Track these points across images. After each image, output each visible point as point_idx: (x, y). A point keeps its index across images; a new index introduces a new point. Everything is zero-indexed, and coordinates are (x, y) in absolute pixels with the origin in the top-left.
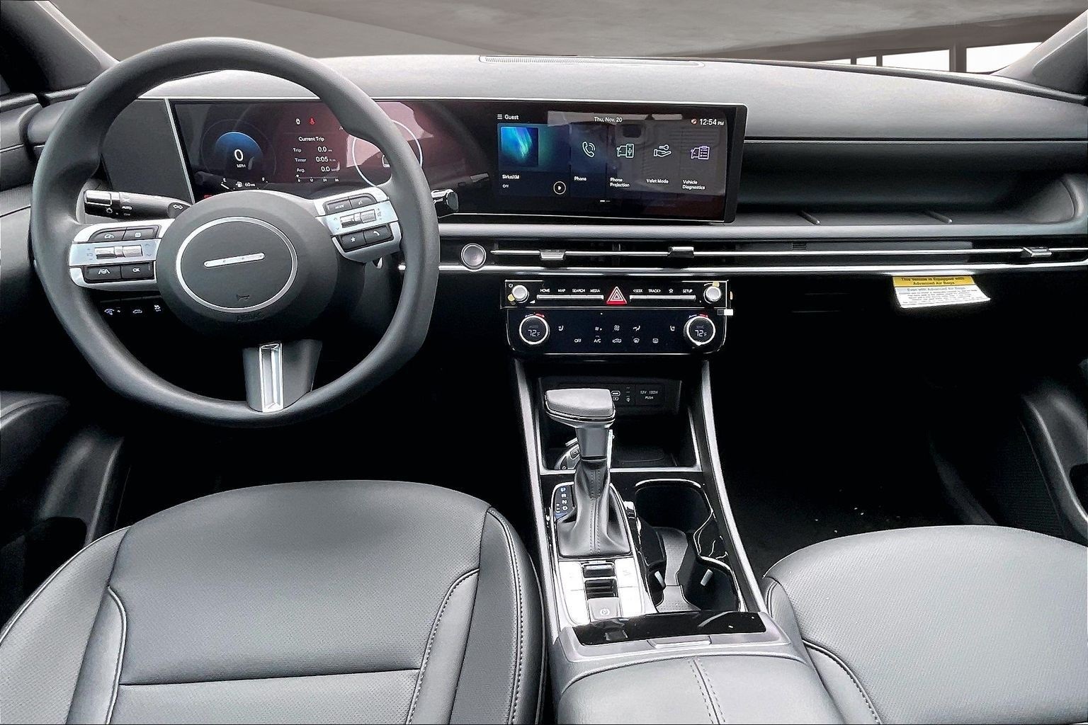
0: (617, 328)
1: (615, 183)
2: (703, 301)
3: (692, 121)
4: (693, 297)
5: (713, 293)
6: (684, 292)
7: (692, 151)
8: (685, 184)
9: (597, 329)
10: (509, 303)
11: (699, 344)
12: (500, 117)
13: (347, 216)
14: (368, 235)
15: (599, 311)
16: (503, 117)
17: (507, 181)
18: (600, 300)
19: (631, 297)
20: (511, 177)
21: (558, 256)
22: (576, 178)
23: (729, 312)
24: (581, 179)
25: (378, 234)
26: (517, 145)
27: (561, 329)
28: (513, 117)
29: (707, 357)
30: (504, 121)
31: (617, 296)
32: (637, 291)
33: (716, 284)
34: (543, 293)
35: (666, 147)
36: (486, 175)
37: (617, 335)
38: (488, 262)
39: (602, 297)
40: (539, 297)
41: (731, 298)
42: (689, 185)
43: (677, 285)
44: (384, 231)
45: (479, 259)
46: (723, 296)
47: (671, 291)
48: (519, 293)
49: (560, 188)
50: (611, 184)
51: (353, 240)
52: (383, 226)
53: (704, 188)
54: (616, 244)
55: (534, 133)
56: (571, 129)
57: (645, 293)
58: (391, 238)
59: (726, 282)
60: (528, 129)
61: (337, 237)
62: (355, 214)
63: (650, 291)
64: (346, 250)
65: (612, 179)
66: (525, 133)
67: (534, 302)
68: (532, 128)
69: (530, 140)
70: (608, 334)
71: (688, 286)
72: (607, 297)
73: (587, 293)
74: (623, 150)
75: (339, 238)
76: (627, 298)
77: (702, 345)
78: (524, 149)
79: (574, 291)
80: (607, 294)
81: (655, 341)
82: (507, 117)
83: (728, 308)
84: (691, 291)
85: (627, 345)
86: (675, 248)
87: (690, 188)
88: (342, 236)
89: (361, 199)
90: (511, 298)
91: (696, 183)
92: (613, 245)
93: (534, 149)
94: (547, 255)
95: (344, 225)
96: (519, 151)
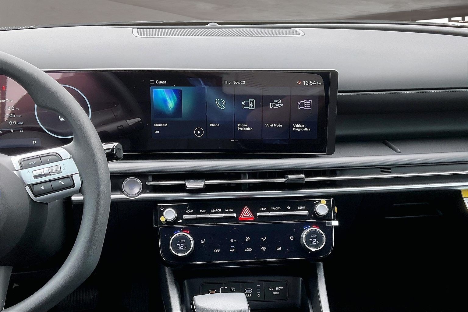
0: (248, 239)
1: (242, 127)
2: (315, 215)
3: (298, 82)
4: (306, 212)
5: (322, 209)
6: (299, 208)
7: (299, 103)
8: (295, 127)
9: (232, 240)
10: (161, 223)
11: (313, 250)
12: (152, 82)
13: (38, 170)
14: (54, 184)
15: (233, 226)
16: (155, 82)
17: (158, 128)
18: (234, 217)
19: (258, 214)
20: (161, 125)
21: (199, 184)
22: (212, 125)
23: (335, 223)
24: (215, 125)
25: (63, 184)
26: (165, 101)
27: (203, 242)
28: (162, 82)
29: (321, 260)
30: (155, 85)
31: (246, 214)
32: (263, 209)
33: (323, 201)
34: (188, 214)
35: (279, 101)
36: (139, 119)
37: (248, 245)
38: (143, 191)
39: (235, 215)
40: (185, 216)
41: (336, 211)
42: (298, 128)
43: (294, 203)
44: (68, 180)
45: (137, 190)
46: (330, 211)
47: (289, 208)
48: (169, 215)
49: (199, 132)
50: (239, 128)
51: (42, 188)
52: (67, 177)
53: (309, 130)
54: (245, 173)
55: (179, 94)
56: (206, 90)
57: (269, 210)
58: (74, 185)
59: (331, 199)
60: (174, 90)
61: (30, 186)
62: (45, 169)
63: (273, 208)
64: (36, 196)
65: (239, 125)
66: (172, 93)
67: (181, 221)
68: (177, 90)
69: (176, 98)
70: (241, 245)
71: (302, 204)
72: (239, 214)
73: (223, 212)
74: (247, 104)
75: (31, 186)
76: (255, 215)
77: (316, 251)
78: (171, 104)
79: (213, 211)
80: (239, 212)
81: (279, 249)
82: (158, 82)
83: (334, 220)
84: (304, 207)
85: (257, 252)
86: (290, 176)
87: (299, 130)
88: (33, 185)
89: (50, 157)
90: (162, 219)
91: (303, 126)
92: (242, 175)
93: (179, 105)
94: (191, 185)
95: (36, 177)
96: (167, 106)
